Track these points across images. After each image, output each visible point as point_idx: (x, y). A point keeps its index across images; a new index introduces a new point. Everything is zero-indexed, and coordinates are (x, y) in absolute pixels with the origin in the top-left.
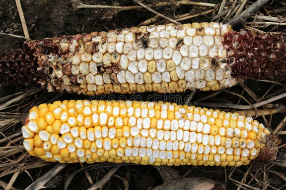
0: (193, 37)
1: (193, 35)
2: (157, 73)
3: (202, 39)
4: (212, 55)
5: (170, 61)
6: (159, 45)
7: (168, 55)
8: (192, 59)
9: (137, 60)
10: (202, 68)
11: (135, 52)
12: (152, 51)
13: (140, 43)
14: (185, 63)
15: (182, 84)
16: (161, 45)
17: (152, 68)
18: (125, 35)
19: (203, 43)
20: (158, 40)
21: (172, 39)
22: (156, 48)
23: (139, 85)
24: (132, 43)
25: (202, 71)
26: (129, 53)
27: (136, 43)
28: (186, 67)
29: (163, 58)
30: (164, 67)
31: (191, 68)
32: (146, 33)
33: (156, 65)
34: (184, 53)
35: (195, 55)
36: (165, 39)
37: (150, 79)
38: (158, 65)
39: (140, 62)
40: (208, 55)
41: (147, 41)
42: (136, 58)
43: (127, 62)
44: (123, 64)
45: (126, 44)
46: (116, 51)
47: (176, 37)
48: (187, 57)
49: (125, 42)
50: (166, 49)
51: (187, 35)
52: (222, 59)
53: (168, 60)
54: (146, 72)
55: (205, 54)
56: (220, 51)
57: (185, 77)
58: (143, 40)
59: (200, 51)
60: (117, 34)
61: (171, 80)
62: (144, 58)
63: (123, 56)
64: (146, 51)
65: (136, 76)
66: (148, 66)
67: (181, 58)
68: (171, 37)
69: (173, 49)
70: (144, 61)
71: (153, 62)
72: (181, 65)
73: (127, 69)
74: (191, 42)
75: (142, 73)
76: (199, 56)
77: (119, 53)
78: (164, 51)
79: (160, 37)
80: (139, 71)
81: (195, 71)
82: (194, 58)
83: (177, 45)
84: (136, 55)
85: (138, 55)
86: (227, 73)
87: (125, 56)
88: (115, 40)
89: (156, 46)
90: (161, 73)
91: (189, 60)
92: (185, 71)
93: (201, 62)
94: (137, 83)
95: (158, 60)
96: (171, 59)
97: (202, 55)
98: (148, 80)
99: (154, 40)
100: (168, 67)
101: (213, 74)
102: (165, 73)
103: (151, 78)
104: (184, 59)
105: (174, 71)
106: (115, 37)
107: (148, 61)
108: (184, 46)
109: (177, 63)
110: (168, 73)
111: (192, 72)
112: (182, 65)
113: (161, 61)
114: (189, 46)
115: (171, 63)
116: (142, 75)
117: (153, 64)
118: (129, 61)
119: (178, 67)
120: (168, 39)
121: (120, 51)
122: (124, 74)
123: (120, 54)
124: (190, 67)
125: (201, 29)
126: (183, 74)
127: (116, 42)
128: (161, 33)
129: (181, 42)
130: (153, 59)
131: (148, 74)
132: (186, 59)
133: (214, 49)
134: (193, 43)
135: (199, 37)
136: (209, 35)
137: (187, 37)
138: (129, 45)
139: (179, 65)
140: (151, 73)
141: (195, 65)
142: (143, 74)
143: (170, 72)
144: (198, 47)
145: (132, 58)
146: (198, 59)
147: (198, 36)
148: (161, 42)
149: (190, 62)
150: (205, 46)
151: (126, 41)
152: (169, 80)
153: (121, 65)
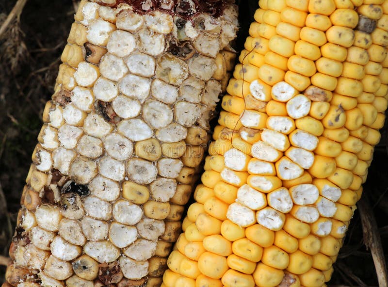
0: (100, 75)
1: (95, 75)
2: (153, 187)
3: (113, 58)
4: (158, 47)
5: (139, 148)
6: (93, 159)
7: (122, 146)
8: (151, 96)
9: (110, 221)
10: (179, 81)
11: (88, 219)
12: (101, 179)
13: (70, 201)
14: (154, 116)
15: (198, 136)
16: (95, 156)
17: (140, 193)
18: (36, 225)
19: (125, 59)
20: (77, 157)
21: (87, 124)
22: (97, 170)
23: (164, 235)
24: (63, 217)
25: (187, 82)
26: (86, 233)
27: (66, 209)
28: (165, 117)
29: (125, 162)
30: (147, 165)
31: (172, 106)
32: (51, 177)
33: (134, 182)
34: (133, 110)
35: (144, 88)
36: (82, 141)
37: (161, 206)
38: (137, 177)
39: (116, 218)
40: (155, 58)
41: (72, 184)
42: (104, 221)
43: (104, 244)
44: (106, 254)
45: (60, 232)
46: (70, 262)
47: (87, 114)
48: (142, 105)
49: (56, 233)
50: (107, 147)
51: (91, 88)
52: (175, 28)
53: (134, 150)
54: (143, 210)
55: (152, 63)
56: (155, 27)
57: (185, 126)
58: (67, 192)
59: (140, 72)
60: (28, 242)
61: (181, 158)
62: (111, 204)
63: (87, 250)
64: (95, 193)
65: (143, 236)
66: (133, 202)
67: (141, 122)
68: (81, 125)
69: (112, 132)
70: (116, 206)
71: (127, 186)
72: (157, 127)
73: (121, 251)
74: (112, 84)
75: (142, 219)
76: (152, 79)
77: (78, 257)
78: (112, 153)
79: (74, 150)
80: (136, 225)
81: (180, 99)
82: (150, 91)
83: (108, 119)
84: (96, 219)
85: (99, 217)
86: (209, 27)
87: (90, 244)
88: (43, 255)
89: (92, 167)
90: (159, 176)
91: (151, 105)
92: (174, 121)
93: (165, 78)
94: (160, 237)
95: (126, 175)
96: (135, 143)
97: (149, 71)
98: (163, 210)
99: (75, 166)
100: (151, 158)
101: (201, 60)
102: (161, 167)
103: (160, 202)
104: (145, 116)
105: (165, 147)
106: (34, 251)
107: (121, 196)
108: (114, 103)
109: (149, 134)
110: (163, 160)
111: (181, 106)
112: (157, 124)
113: (131, 169)
114: (120, 94)
115: (144, 147)
116: (147, 221)
117: (132, 189)
118: (106, 240)
119: (158, 134)
120: (84, 134)
121: (74, 253)
122: (128, 261)
123: (82, 254)
124: (168, 108)
125: (88, 50)
126: (178, 127)
127: (49, 253)
128: (64, 142)
129: (103, 108)
130: (121, 184)
131: (149, 208)
132: (146, 111)
133: (146, 39)
134: (115, 82)
135: (106, 61)
136: (110, 38)
137: (95, 90)
138: (66, 225)
139: (155, 131)
140: (151, 198)
141: (167, 93)
142: (145, 216)
143: (163, 156)
144: (129, 73)
145: (100, 231)
146: (157, 83)
147: (102, 64)
148: (86, 153)
149: (157, 103)
150: (132, 58)
151: (55, 229)
152: (181, 162)
153: (107, 261)
